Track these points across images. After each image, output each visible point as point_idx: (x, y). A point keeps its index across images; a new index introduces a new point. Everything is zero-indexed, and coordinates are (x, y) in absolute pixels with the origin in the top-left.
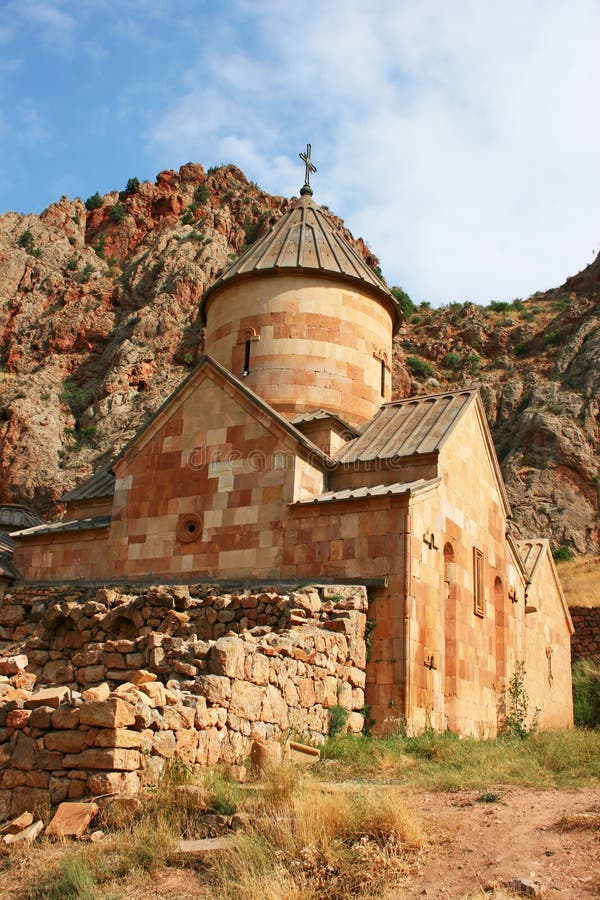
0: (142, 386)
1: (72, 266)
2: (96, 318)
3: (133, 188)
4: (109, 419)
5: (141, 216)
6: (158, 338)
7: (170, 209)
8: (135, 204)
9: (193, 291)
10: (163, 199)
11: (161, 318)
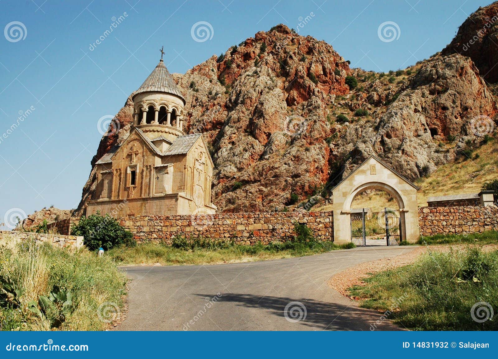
0: (233, 143)
1: (210, 93)
2: (219, 115)
3: (234, 51)
4: (221, 158)
5: (239, 63)
6: (238, 123)
7: (250, 57)
8: (236, 58)
9: (251, 101)
10: (247, 53)
11: (239, 115)
